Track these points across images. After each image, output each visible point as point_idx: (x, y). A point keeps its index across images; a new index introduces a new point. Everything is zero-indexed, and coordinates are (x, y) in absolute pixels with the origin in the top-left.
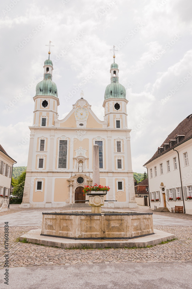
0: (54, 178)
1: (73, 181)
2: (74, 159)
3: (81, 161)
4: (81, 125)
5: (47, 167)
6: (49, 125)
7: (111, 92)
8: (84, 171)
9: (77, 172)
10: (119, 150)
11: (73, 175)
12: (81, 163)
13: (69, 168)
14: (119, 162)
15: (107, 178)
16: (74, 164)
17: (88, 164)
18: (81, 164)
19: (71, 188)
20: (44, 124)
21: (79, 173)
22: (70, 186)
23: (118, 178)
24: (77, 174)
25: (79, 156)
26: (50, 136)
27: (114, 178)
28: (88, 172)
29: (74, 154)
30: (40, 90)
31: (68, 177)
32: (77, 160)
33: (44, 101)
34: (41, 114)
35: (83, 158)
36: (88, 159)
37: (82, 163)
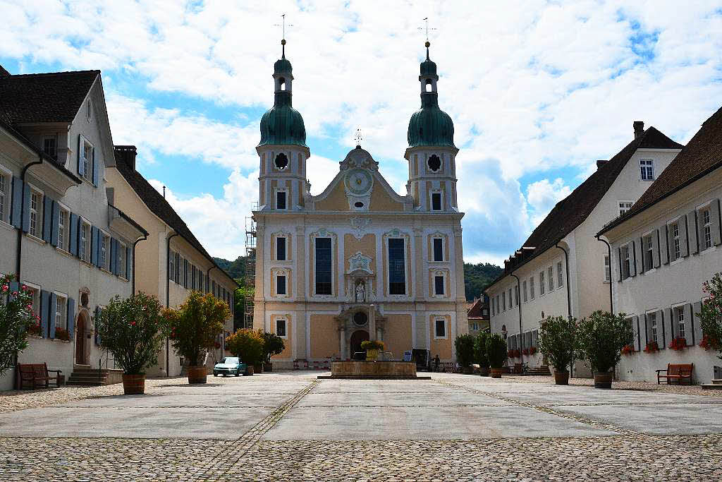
0: (309, 314)
1: (346, 320)
2: (346, 276)
3: (361, 280)
4: (359, 205)
5: (293, 292)
6: (292, 205)
7: (421, 129)
8: (367, 301)
9: (354, 303)
10: (438, 257)
11: (347, 307)
12: (360, 285)
13: (336, 295)
14: (439, 281)
15: (413, 314)
16: (346, 285)
17: (375, 285)
18: (361, 287)
19: (342, 333)
20: (282, 204)
21: (357, 305)
22: (339, 330)
23: (436, 313)
24: (353, 306)
25: (357, 271)
26: (297, 229)
27: (428, 314)
28: (377, 303)
29: (347, 265)
30: (271, 131)
31: (337, 312)
32: (353, 278)
33: (278, 154)
34: (274, 183)
35: (364, 274)
36: (374, 276)
37: (363, 283)
